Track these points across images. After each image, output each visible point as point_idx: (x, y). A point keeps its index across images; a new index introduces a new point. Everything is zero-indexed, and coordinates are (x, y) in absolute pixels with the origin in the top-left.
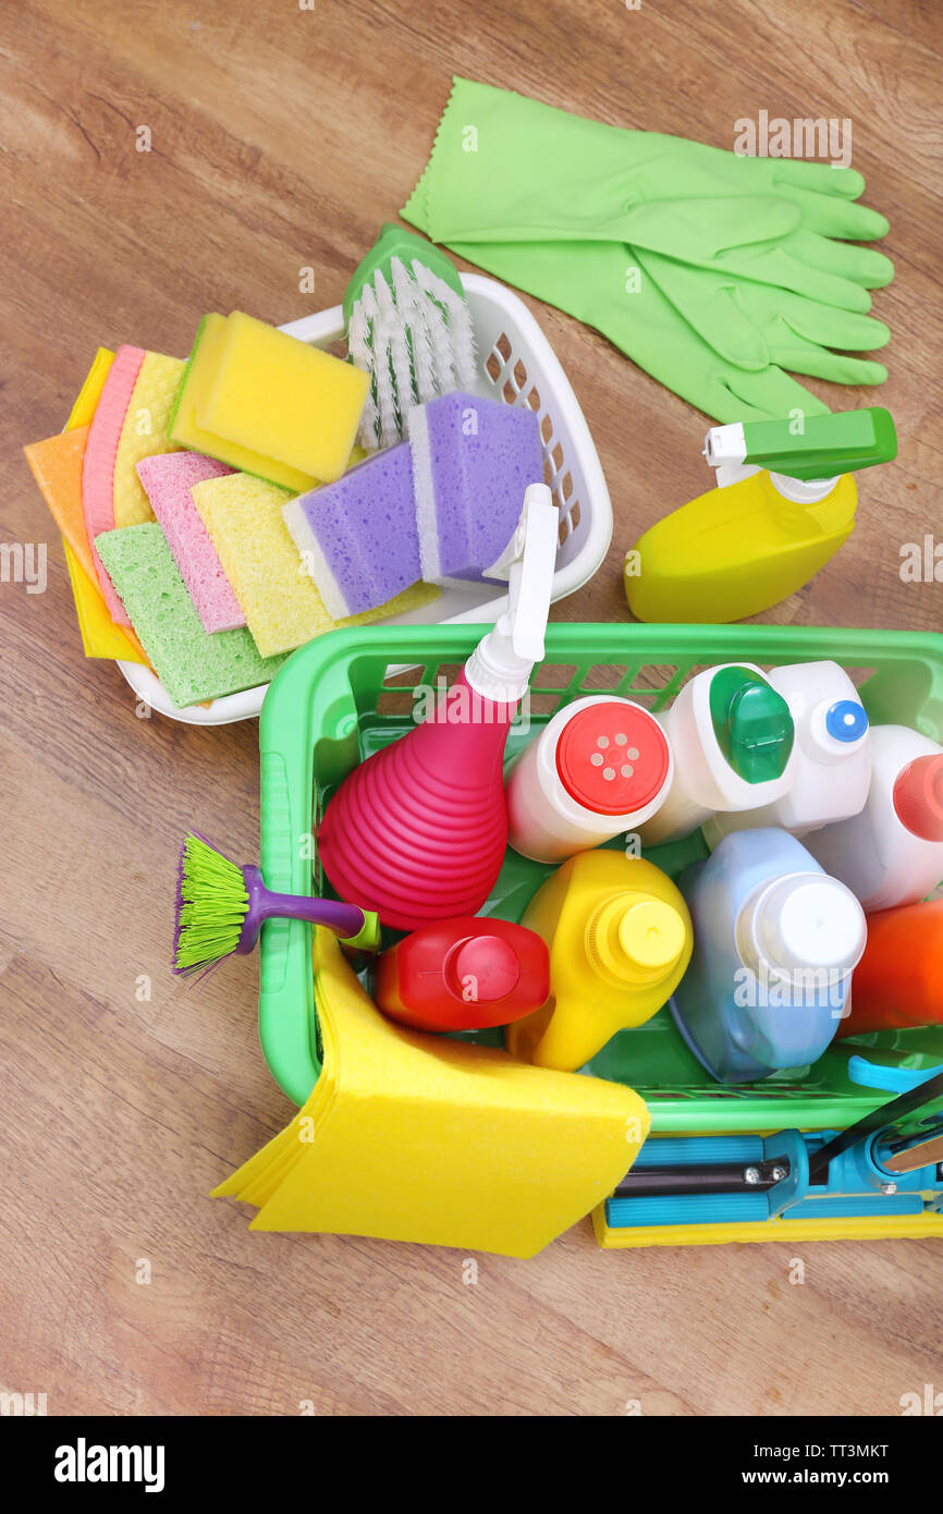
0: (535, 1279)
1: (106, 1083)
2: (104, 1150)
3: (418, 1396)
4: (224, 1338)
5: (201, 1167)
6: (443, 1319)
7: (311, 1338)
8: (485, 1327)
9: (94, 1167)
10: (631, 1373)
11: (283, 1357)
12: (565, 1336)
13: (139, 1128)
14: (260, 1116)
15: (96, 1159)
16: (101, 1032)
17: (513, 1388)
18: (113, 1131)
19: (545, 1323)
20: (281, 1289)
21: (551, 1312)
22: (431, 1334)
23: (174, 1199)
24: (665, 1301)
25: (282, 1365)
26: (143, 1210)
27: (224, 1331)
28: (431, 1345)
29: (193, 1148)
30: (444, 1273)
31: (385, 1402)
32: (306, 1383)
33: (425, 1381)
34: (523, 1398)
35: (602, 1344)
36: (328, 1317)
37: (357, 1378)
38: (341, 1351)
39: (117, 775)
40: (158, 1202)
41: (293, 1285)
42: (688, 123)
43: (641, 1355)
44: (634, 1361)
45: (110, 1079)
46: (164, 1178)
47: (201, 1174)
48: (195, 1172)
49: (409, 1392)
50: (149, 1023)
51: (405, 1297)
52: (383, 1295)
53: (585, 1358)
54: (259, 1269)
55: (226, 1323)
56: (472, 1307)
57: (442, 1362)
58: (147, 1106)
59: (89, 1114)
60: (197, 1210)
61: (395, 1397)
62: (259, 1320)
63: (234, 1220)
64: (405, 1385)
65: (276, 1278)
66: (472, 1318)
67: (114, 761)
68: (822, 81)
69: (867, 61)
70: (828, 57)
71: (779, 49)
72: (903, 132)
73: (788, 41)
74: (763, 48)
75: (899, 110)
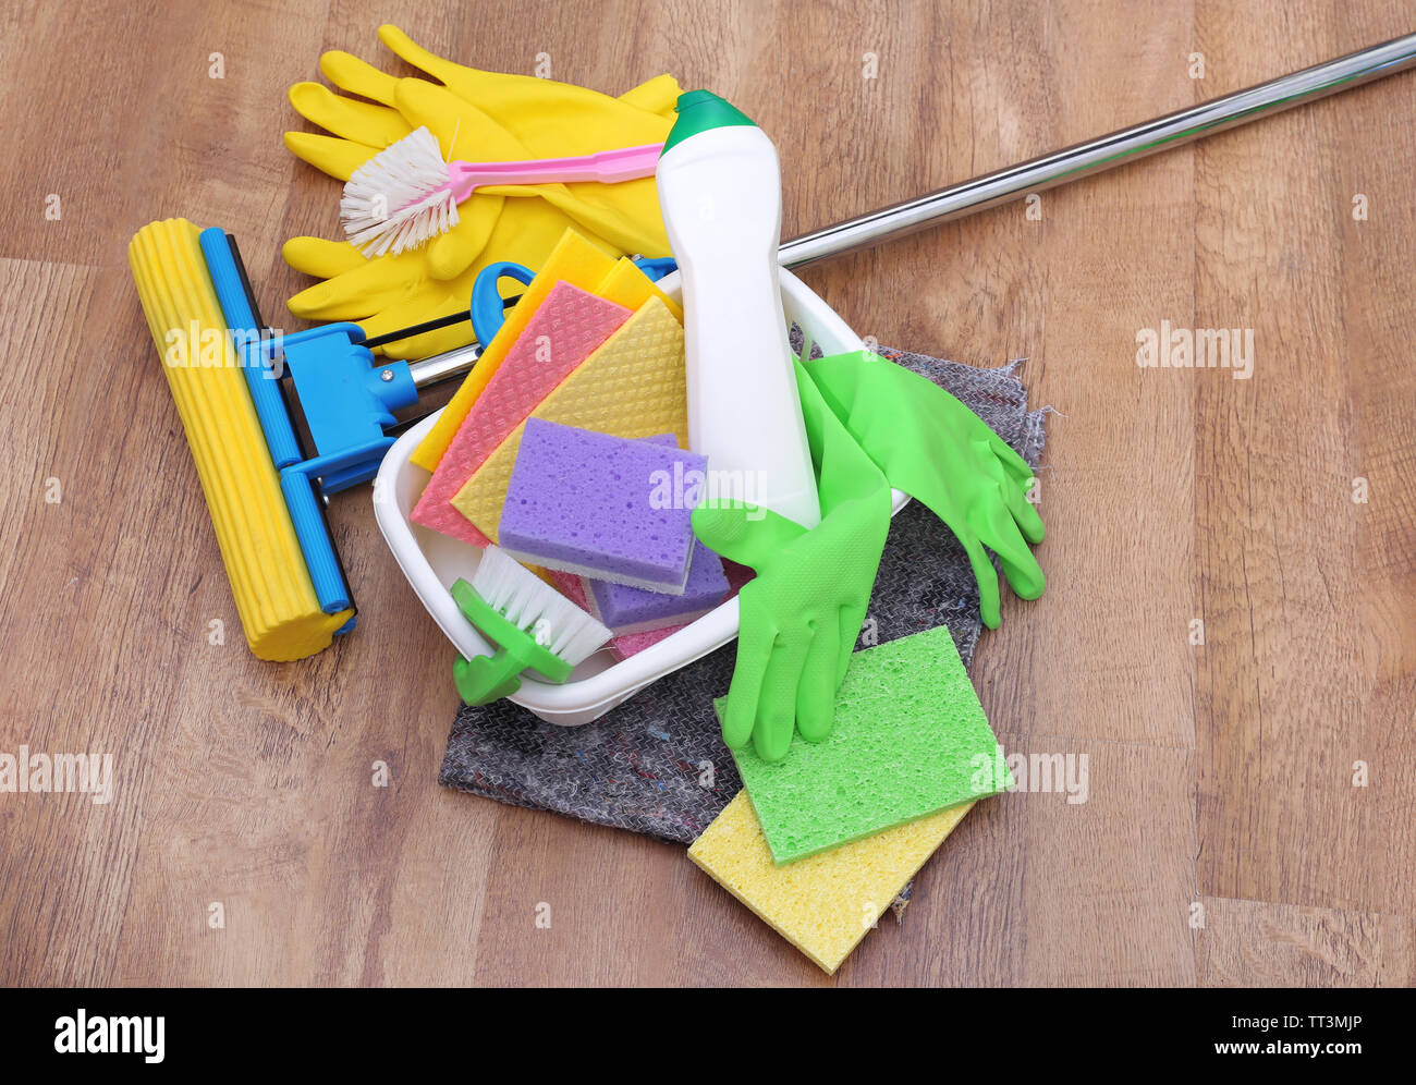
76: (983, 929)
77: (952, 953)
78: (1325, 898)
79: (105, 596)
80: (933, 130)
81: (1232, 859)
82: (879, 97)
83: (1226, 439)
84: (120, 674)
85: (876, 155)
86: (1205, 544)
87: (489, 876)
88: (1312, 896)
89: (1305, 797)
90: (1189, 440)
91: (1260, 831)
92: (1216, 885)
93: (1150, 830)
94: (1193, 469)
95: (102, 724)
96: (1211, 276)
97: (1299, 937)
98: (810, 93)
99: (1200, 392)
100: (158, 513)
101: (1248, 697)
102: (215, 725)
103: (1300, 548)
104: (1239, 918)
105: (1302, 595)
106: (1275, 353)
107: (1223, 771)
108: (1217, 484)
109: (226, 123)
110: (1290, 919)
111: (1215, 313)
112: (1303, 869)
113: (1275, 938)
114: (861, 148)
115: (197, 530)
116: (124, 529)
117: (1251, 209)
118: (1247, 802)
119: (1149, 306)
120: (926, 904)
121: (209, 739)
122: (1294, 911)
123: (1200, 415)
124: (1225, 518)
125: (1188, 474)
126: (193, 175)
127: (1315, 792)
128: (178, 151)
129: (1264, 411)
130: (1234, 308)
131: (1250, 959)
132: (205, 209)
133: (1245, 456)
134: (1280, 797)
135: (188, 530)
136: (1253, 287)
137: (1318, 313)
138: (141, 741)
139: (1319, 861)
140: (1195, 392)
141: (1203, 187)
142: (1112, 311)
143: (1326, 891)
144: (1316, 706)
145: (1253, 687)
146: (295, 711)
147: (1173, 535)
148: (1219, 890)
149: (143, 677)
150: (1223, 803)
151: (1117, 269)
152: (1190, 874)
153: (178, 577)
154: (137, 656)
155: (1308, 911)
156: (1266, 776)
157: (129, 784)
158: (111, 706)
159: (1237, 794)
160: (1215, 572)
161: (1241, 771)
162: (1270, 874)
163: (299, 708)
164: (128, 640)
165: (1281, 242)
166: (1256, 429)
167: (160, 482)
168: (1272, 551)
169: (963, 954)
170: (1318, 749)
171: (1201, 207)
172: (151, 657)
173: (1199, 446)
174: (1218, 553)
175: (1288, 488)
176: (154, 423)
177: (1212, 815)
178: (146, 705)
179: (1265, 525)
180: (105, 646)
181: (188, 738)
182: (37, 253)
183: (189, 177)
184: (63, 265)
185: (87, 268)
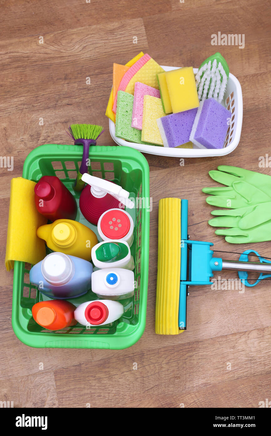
0: (209, 334)
1: (94, 379)
2: (107, 392)
3: (209, 378)
4: (163, 404)
5: (127, 376)
6: (199, 359)
7: (179, 387)
8: (209, 352)
9: (107, 397)
10: (243, 334)
11: (177, 396)
12: (224, 339)
13: (109, 381)
14: (129, 355)
15: (106, 395)
16: (84, 370)
17: (224, 359)
18: (104, 386)
19: (219, 340)
20: (165, 384)
21: (218, 337)
22: (200, 364)
23: (128, 387)
24: (236, 314)
25: (178, 398)
26: (125, 395)
27: (161, 402)
28: (202, 366)
29: (123, 374)
30: (192, 350)
31: (204, 385)
32: (186, 396)
33: (207, 374)
34: (228, 358)
35: (233, 334)
36: (178, 380)
37: (194, 386)
38: (187, 384)
40: (126, 391)
41: (166, 381)
42: (28, 87)
43: (242, 329)
44: (242, 331)
45: (95, 377)
46: (123, 385)
47: (129, 378)
48: (127, 378)
49: (206, 379)
50: (91, 359)
51: (189, 362)
52: (184, 366)
53: (232, 340)
54: (157, 384)
55: (161, 400)
56: (203, 351)
57: (207, 367)
58: (106, 375)
59: (97, 388)
60: (135, 385)
61: (204, 382)
62: (166, 394)
63: (143, 380)
64: (204, 378)
65: (162, 382)
66: (204, 353)
68: (46, 56)
69: (51, 44)
70: (43, 50)
71: (32, 57)
72: (70, 51)
73: (32, 54)
74: (28, 60)
75: (66, 47)
78: (61, 404)
79: (61, 85)
81: (65, 377)
83: (188, 352)
84: (42, 96)
86: (153, 352)
88: (61, 400)
89: (87, 393)
90: (185, 342)
91: (75, 383)
92: (57, 374)
93: (68, 354)
95: (29, 97)
96: (240, 337)
97: (49, 398)
99: (200, 342)
100: (86, 89)
101: (111, 373)
102: (35, 122)
103: (160, 379)
104: (50, 382)
105: (146, 382)
106: (220, 361)
107: (88, 370)
108: (173, 352)
110: (53, 395)
111: (228, 341)
112: (68, 396)
113: (47, 392)
115: (84, 99)
116: (79, 83)
117: (267, 345)
118: (82, 378)
119: (224, 322)
121: (31, 122)
122: (55, 396)
123: (193, 343)
124: (163, 356)
127: (90, 396)
128: (190, 54)
129: (200, 361)
130: (232, 346)
131: (40, 387)
133: (184, 358)
134: (86, 386)
135: (83, 97)
136: (241, 350)
137: (238, 371)
138: (27, 107)
139: (71, 400)
140: (200, 340)
142: (219, 311)
143: (63, 403)
144: (114, 392)
145: (115, 374)
146: (43, 139)
147: (154, 343)
148: (56, 375)
149: (42, 102)
150: (80, 372)
151: (234, 310)
152: (59, 367)
153: (70, 100)
154: (47, 98)
155: (56, 400)
156: (90, 382)
158: (33, 97)
159: (83, 375)
160: (146, 357)
161: (90, 375)
162: (64, 388)
163: (45, 139)
164: (51, 95)
165: (259, 356)
166: (194, 360)
167: (94, 86)
168: (157, 371)
170: (102, 394)
171: (263, 330)
172: (48, 101)
173: (183, 345)
174: (152, 356)
175: (178, 372)
176: (109, 79)
177: (76, 369)
178: (36, 105)
179: (164, 368)
180: (48, 90)
181: (30, 117)
182: (148, 33)
183: (183, 60)
184: (147, 40)
185: (148, 46)
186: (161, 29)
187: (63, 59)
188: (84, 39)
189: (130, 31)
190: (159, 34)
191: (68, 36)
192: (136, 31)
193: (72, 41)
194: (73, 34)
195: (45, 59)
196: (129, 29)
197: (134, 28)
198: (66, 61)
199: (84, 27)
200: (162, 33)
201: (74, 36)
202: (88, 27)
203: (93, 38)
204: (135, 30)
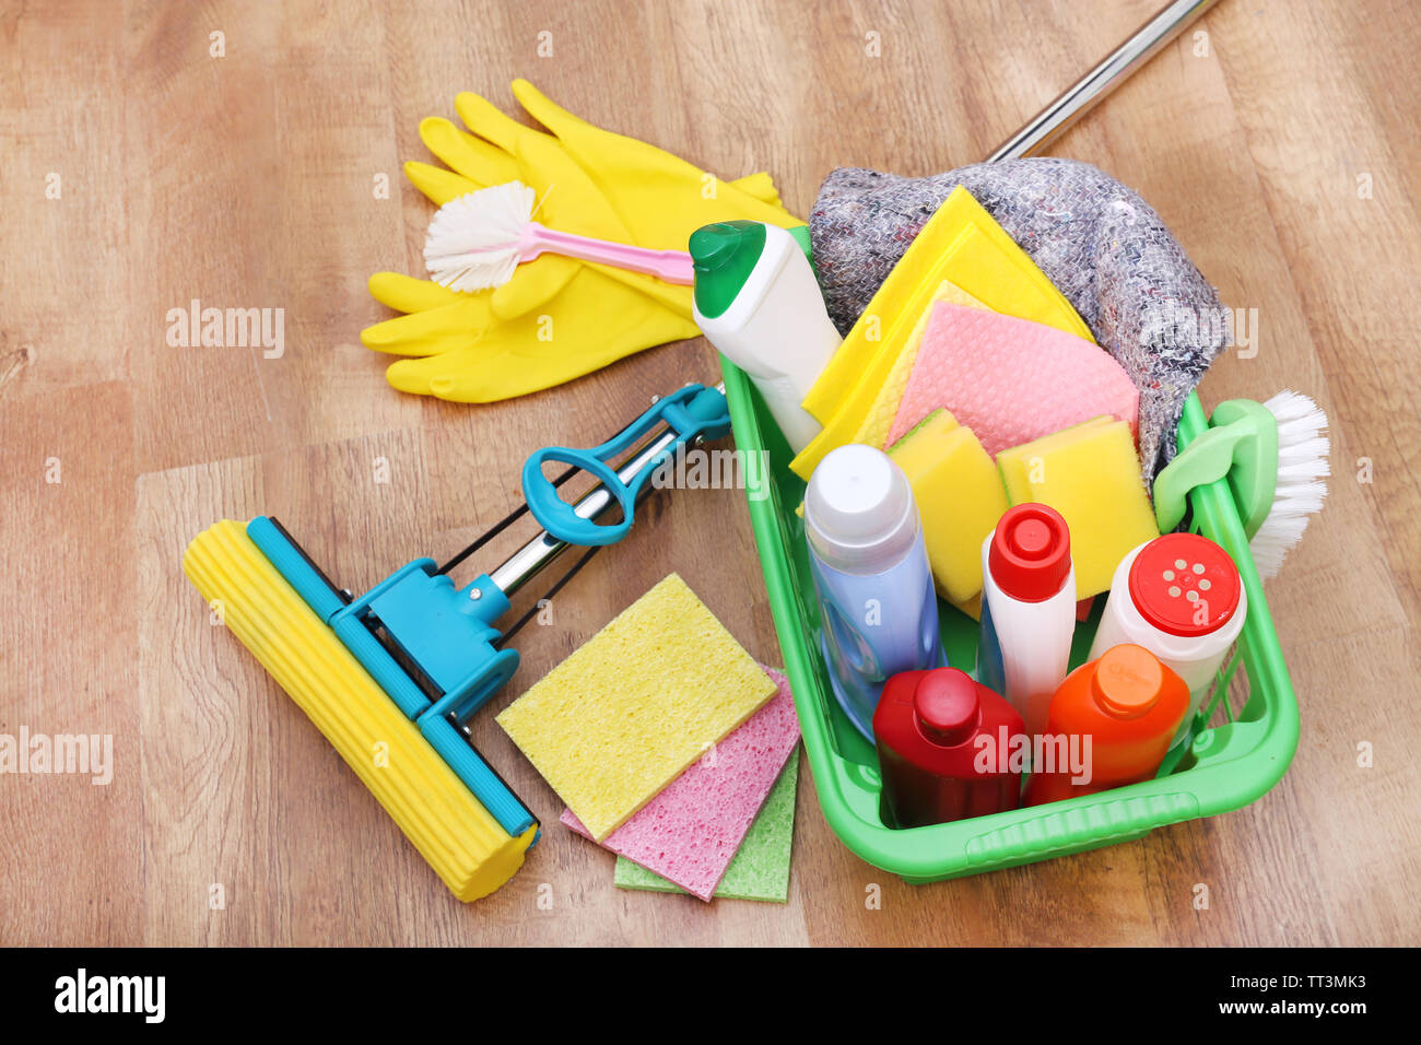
0: (1277, 275)
6: (1360, 303)
8: (1336, 277)
17: (1351, 235)
22: (1377, 301)
24: (1204, 200)
28: (1382, 296)
30: (1334, 325)
39: (1272, 813)
42: (361, 881)
51: (1374, 333)
52: (1387, 345)
67: (1266, 826)
68: (237, 816)
69: (189, 799)
70: (210, 829)
71: (235, 872)
72: (231, 725)
73: (222, 871)
74: (245, 884)
75: (213, 742)
76: (1273, 843)
77: (1251, 873)
80: (984, 125)
82: (926, 108)
85: (940, 162)
87: (807, 922)
94: (1321, 371)
98: (861, 119)
99: (1304, 299)
108: (1347, 378)
109: (336, 290)
114: (925, 160)
117: (1293, 121)
120: (1214, 835)
124: (1364, 407)
125: (1317, 376)
126: (322, 346)
128: (300, 327)
132: (343, 374)
133: (1364, 347)
136: (1319, 190)
140: (1299, 300)
141: (1244, 112)
157: (446, 928)
165: (1330, 142)
166: (1365, 319)
169: (1262, 873)
171: (1248, 131)
173: (1320, 348)
182: (201, 457)
183: (319, 348)
184: (228, 461)
185: (252, 458)
186: (191, 416)
187: (259, 752)
188: (187, 675)
189: (181, 519)
190: (211, 421)
191: (168, 735)
192: (186, 496)
193: (188, 721)
194: (162, 718)
195: (252, 821)
196: (173, 517)
197: (173, 504)
198: (271, 741)
199: (140, 678)
200: (207, 412)
201: (172, 712)
202: (141, 663)
203: (188, 644)
204: (183, 499)
